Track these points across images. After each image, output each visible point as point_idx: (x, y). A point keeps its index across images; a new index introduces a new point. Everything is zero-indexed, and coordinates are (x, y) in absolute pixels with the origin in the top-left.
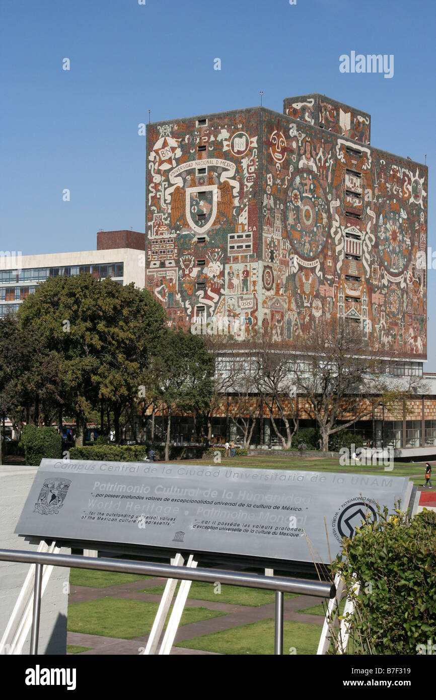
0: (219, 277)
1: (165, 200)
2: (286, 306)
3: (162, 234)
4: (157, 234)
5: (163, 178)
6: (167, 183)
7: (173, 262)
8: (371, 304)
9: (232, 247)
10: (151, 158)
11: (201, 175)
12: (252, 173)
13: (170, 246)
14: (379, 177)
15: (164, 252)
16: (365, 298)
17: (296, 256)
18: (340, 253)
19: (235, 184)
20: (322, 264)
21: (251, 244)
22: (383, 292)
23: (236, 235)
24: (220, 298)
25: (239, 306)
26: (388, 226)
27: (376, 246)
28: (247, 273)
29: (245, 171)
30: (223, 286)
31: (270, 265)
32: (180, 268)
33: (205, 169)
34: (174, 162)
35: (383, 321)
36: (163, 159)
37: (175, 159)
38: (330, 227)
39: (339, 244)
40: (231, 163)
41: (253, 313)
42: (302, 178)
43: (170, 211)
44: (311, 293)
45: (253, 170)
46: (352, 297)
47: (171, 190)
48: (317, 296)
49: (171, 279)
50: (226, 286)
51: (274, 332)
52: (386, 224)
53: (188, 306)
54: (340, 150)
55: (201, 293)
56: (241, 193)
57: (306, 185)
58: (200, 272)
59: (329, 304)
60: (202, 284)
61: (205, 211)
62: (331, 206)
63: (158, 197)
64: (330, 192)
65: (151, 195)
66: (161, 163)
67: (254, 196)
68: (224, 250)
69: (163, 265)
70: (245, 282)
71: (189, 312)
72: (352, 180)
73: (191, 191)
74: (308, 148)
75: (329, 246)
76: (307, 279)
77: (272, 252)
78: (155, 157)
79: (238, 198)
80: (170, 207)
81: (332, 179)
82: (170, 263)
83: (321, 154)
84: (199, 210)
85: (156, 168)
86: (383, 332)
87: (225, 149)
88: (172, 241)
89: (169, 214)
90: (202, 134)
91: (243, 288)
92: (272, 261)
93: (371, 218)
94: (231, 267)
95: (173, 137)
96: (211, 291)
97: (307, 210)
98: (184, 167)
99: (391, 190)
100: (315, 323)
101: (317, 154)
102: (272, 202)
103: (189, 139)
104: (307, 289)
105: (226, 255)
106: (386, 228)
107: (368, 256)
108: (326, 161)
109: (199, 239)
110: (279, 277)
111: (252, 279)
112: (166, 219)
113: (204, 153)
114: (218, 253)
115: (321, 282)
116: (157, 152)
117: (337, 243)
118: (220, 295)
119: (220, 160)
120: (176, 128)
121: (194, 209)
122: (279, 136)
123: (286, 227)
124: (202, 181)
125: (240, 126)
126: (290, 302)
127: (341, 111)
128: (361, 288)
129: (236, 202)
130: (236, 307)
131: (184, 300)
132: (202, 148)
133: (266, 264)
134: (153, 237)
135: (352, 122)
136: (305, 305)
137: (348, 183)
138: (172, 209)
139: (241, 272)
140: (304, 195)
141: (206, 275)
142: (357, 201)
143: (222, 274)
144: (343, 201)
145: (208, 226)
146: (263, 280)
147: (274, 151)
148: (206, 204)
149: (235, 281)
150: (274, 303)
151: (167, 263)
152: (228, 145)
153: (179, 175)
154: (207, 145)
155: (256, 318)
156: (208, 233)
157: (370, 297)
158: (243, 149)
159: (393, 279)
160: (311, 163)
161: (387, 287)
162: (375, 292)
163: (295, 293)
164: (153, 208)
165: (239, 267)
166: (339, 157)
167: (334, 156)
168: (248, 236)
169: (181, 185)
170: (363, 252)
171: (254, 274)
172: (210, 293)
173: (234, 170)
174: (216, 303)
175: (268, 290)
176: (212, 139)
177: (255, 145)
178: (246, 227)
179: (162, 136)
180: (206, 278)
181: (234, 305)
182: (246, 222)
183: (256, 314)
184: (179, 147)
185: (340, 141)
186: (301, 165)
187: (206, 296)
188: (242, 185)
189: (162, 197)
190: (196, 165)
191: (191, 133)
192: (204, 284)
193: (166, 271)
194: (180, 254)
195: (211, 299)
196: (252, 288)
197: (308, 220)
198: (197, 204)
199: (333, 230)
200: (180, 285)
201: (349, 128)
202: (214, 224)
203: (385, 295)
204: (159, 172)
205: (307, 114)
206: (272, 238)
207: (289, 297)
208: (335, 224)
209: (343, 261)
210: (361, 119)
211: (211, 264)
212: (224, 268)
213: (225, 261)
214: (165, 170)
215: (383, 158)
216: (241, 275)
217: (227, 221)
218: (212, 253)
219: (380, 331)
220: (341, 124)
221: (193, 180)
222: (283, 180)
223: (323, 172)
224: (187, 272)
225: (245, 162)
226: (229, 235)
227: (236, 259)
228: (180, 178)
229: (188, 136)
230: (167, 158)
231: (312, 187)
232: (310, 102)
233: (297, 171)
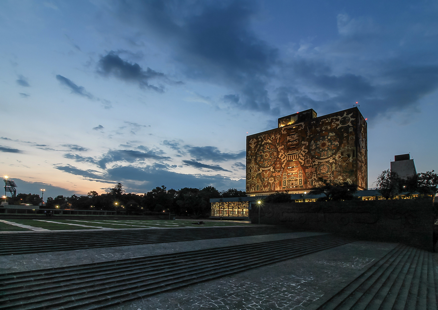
2: (256, 182)
8: (305, 173)
14: (310, 129)
16: (301, 172)
17: (261, 168)
18: (283, 162)
20: (274, 167)
22: (314, 167)
26: (318, 143)
27: (307, 153)
31: (250, 173)
35: (315, 177)
38: (278, 155)
42: (264, 146)
44: (268, 176)
46: (292, 173)
48: (272, 176)
51: (251, 189)
54: (284, 130)
59: (278, 177)
62: (279, 149)
64: (278, 145)
72: (291, 137)
74: (267, 137)
75: (277, 161)
76: (266, 173)
77: (250, 170)
81: (279, 141)
83: (273, 136)
86: (314, 182)
93: (304, 144)
99: (320, 130)
100: (270, 184)
101: (271, 137)
102: (250, 157)
106: (316, 144)
107: (303, 158)
108: (276, 137)
115: (274, 172)
117: (282, 159)
122: (253, 140)
123: (256, 162)
126: (258, 181)
127: (292, 117)
128: (297, 169)
133: (248, 173)
135: (299, 117)
136: (265, 180)
137: (289, 139)
140: (264, 150)
144: (286, 145)
146: (247, 177)
147: (251, 145)
159: (322, 161)
160: (268, 141)
161: (318, 165)
162: (308, 168)
166: (283, 133)
167: (280, 134)
170: (299, 157)
175: (249, 179)
185: (284, 128)
186: (263, 143)
197: (267, 157)
203: (316, 168)
206: (251, 166)
208: (281, 153)
209: (286, 163)
210: (305, 113)
219: (312, 181)
220: (292, 121)
222: (255, 150)
223: (274, 141)
231: (268, 147)
233: (261, 145)
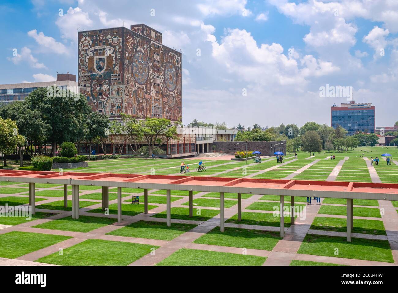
0: (107, 90)
1: (86, 61)
2: (133, 102)
3: (84, 74)
4: (83, 74)
5: (85, 53)
6: (86, 54)
7: (89, 84)
8: (163, 102)
9: (113, 79)
10: (80, 45)
11: (100, 52)
12: (120, 51)
13: (88, 79)
14: (165, 56)
15: (85, 81)
16: (161, 99)
17: (137, 83)
18: (152, 82)
19: (114, 55)
20: (146, 87)
21: (120, 78)
22: (167, 97)
23: (114, 75)
24: (108, 99)
25: (115, 102)
26: (169, 74)
27: (164, 81)
28: (118, 89)
29: (117, 51)
30: (109, 94)
31: (127, 86)
32: (92, 87)
33: (101, 49)
34: (89, 46)
35: (167, 108)
36: (85, 45)
37: (89, 45)
38: (149, 73)
39: (152, 79)
40: (112, 47)
41: (121, 104)
42: (139, 54)
43: (87, 65)
44: (142, 97)
45: (120, 50)
46: (156, 99)
47: (88, 57)
48: (144, 98)
49: (88, 91)
50: (110, 94)
51: (129, 111)
52: (168, 73)
53: (95, 101)
54: (152, 45)
55: (100, 97)
56: (116, 59)
57: (140, 57)
58: (100, 89)
59: (148, 101)
60: (100, 93)
61: (102, 65)
62: (149, 65)
63: (83, 59)
64: (149, 60)
65: (80, 59)
66: (84, 46)
67: (121, 60)
68: (109, 80)
69: (85, 86)
70: (118, 92)
71: (96, 104)
72: (156, 56)
73: (96, 58)
74: (141, 44)
75: (148, 80)
76: (141, 92)
77: (128, 81)
78: (82, 44)
79: (115, 61)
80: (87, 63)
81: (149, 55)
82: (88, 85)
83: (145, 46)
84: (99, 65)
85: (82, 49)
87: (110, 42)
88: (88, 76)
89: (87, 66)
90: (100, 36)
91: (117, 95)
92: (128, 85)
93: (163, 71)
94: (112, 87)
95: (89, 37)
96: (104, 96)
97: (140, 66)
98: (93, 48)
99: (170, 60)
100: (144, 108)
101: (144, 46)
102: (128, 63)
103: (95, 38)
104: (141, 96)
105: (110, 82)
106: (168, 74)
107: (162, 84)
108: (147, 49)
109: (99, 76)
110: (131, 91)
111: (120, 91)
112: (86, 68)
113: (101, 43)
114: (107, 81)
115: (146, 93)
116: (82, 42)
117: (151, 79)
118: (108, 97)
119: (107, 46)
120: (90, 33)
121: (97, 65)
122: (130, 38)
123: (133, 72)
124: (100, 54)
125: (115, 34)
127: (152, 31)
128: (159, 96)
129: (114, 62)
130: (114, 102)
131: (94, 99)
132: (100, 41)
133: (126, 86)
134: (81, 75)
135: (156, 36)
136: (140, 101)
137: (155, 57)
138: (88, 64)
139: (116, 89)
140: (139, 61)
141: (102, 90)
142: (158, 64)
143: (109, 89)
144: (153, 64)
145: (103, 71)
146: (125, 92)
147: (128, 44)
148: (102, 63)
149: (114, 92)
150: (129, 101)
151: (87, 85)
152: (110, 41)
153: (91, 51)
154: (102, 40)
155: (122, 106)
156: (103, 74)
157: (163, 99)
158: (116, 42)
159: (170, 93)
160: (142, 49)
161: (169, 96)
162: (164, 97)
163: (136, 97)
164: (81, 64)
165: (116, 87)
166: (152, 48)
167: (150, 47)
168: (118, 75)
169: (92, 55)
170: (160, 83)
171: (121, 90)
172: (104, 97)
173: (113, 50)
174: (106, 101)
175: (127, 96)
176: (104, 38)
177: (121, 41)
178: (118, 72)
179: (84, 37)
180: (102, 91)
181: (113, 101)
182: (118, 70)
183: (122, 105)
184: (91, 41)
185: (152, 42)
186: (138, 49)
187: (102, 98)
188: (116, 56)
189: (85, 60)
190: (98, 48)
191: (96, 36)
192: (101, 93)
193: (86, 88)
194: (92, 82)
195: (104, 99)
196: (121, 95)
197: (141, 70)
198: (99, 63)
199: (150, 74)
200: (92, 93)
201: (154, 37)
202: (105, 70)
203: (168, 98)
204: (83, 50)
205: (140, 31)
206: (128, 76)
207: (134, 99)
208: (151, 72)
209: (153, 86)
210: (159, 35)
211: (104, 86)
212: (109, 87)
213: (110, 84)
214: (86, 50)
215: (167, 49)
216: (116, 90)
217: (110, 69)
218: (104, 81)
219: (166, 112)
220: (152, 36)
221: (97, 53)
222: (132, 55)
223: (146, 52)
224: (95, 88)
225: (117, 47)
226: (111, 75)
227: (114, 84)
228: (92, 53)
229: (94, 37)
230: (86, 45)
231: (142, 58)
232: (141, 27)
233: (137, 51)
